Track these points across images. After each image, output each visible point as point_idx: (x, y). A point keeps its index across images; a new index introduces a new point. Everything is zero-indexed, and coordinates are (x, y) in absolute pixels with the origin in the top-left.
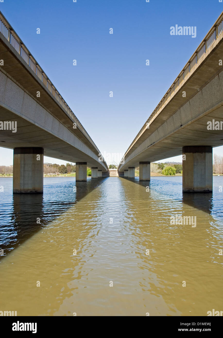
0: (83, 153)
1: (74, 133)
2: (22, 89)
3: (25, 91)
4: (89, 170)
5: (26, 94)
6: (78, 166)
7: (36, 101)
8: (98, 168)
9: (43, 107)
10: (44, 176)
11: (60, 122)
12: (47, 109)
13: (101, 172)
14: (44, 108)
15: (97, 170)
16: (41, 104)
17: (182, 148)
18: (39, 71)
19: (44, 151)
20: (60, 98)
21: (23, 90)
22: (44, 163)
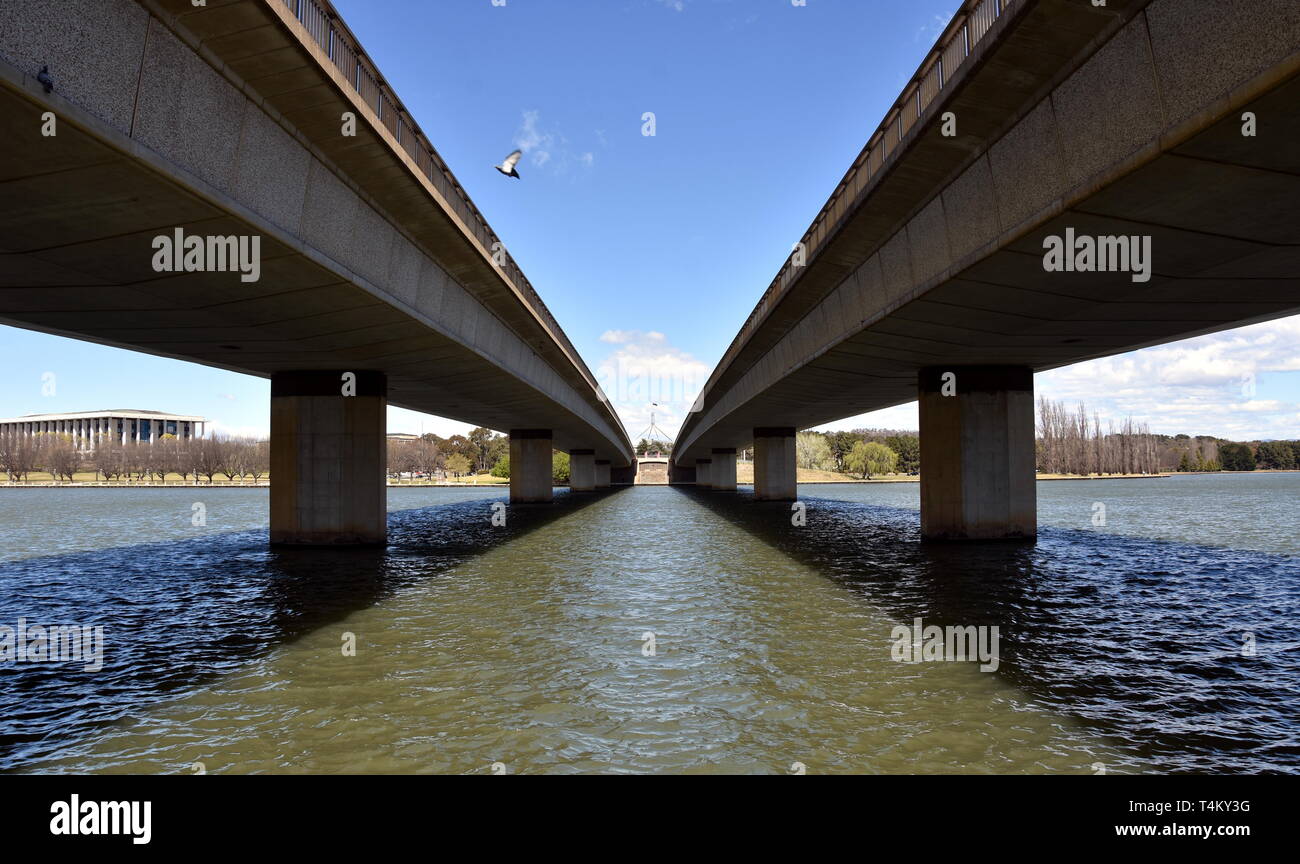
0: (538, 392)
1: (501, 318)
2: (303, 145)
3: (313, 155)
4: (561, 460)
5: (320, 165)
6: (517, 444)
7: (357, 193)
8: (596, 452)
9: (382, 216)
10: (388, 484)
11: (449, 276)
12: (397, 225)
13: (608, 467)
14: (385, 218)
15: (592, 459)
16: (376, 205)
17: (916, 374)
18: (367, 79)
19: (389, 385)
20: (448, 181)
21: (307, 149)
22: (388, 432)
